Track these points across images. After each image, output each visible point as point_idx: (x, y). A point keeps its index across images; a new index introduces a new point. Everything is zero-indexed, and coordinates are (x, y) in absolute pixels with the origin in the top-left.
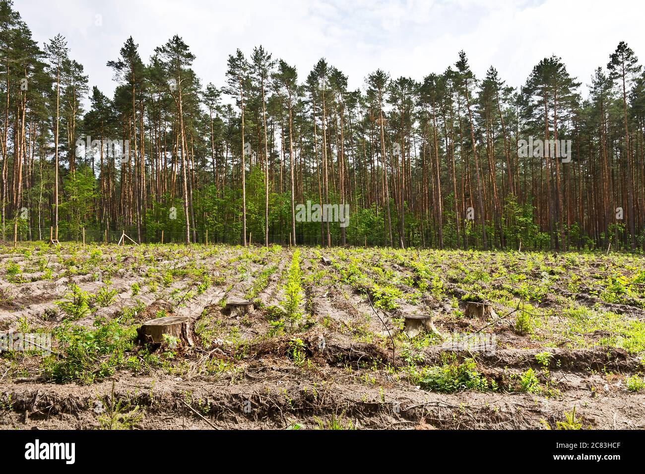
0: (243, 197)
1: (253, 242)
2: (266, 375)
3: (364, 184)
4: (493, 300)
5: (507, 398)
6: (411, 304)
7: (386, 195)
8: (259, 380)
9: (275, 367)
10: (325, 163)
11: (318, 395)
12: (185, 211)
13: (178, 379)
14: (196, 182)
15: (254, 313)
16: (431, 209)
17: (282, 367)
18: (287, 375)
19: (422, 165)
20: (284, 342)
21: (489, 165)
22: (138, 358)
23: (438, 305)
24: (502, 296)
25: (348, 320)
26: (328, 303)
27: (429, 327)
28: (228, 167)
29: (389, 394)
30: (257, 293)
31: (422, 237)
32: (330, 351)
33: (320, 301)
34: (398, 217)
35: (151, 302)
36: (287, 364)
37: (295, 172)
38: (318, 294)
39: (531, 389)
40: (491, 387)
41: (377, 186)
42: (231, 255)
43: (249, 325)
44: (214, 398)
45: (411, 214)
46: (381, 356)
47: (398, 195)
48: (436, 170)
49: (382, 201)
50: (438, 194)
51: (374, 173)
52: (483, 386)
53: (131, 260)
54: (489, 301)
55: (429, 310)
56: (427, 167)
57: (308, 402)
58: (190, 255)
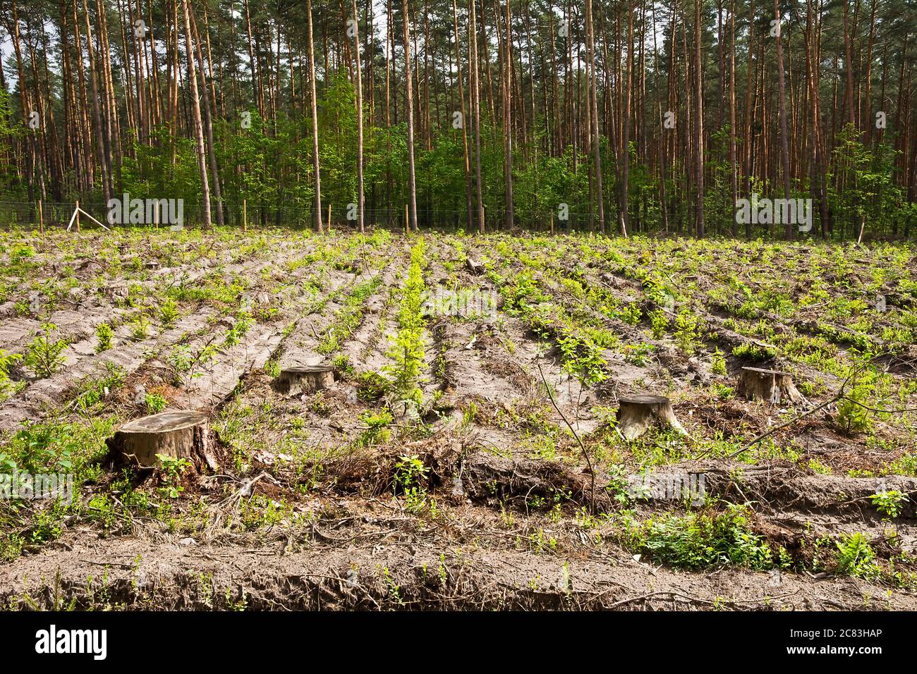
0: (314, 135)
1: (335, 223)
2: (352, 533)
3: (551, 108)
4: (795, 359)
5: (807, 587)
6: (634, 363)
7: (593, 131)
8: (340, 544)
9: (370, 516)
10: (473, 64)
11: (448, 576)
12: (201, 164)
13: (187, 541)
14: (219, 103)
15: (334, 389)
16: (682, 154)
17: (382, 516)
18: (392, 533)
19: (668, 68)
20: (387, 457)
21: (808, 65)
22: (109, 497)
23: (685, 367)
24: (814, 349)
25: (512, 400)
26: (475, 362)
27: (665, 420)
28: (281, 73)
29: (581, 574)
30: (341, 342)
31: (663, 213)
32: (474, 475)
33: (461, 361)
34: (617, 173)
35: (136, 364)
36: (393, 509)
37: (415, 83)
38: (457, 341)
39: (858, 569)
40: (777, 560)
41: (576, 112)
42: (293, 251)
43: (324, 413)
44: (255, 585)
45: (642, 168)
46: (570, 486)
47: (618, 129)
48: (697, 78)
49: (586, 140)
50: (697, 128)
51: (571, 85)
52: (761, 558)
53: (95, 267)
54: (788, 359)
55: (667, 376)
56: (679, 72)
57: (429, 590)
58: (212, 254)
